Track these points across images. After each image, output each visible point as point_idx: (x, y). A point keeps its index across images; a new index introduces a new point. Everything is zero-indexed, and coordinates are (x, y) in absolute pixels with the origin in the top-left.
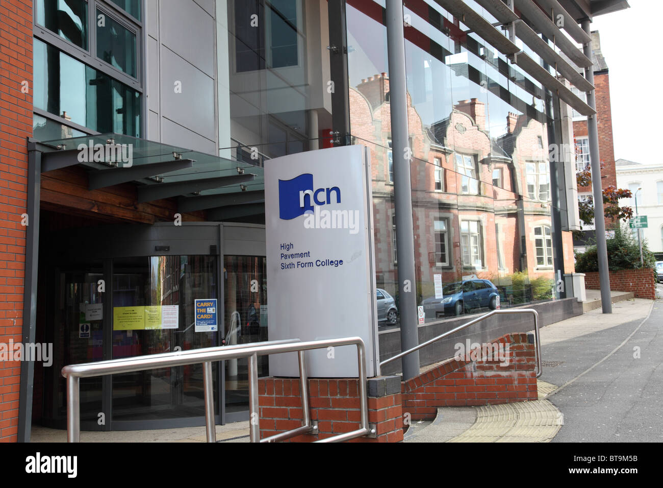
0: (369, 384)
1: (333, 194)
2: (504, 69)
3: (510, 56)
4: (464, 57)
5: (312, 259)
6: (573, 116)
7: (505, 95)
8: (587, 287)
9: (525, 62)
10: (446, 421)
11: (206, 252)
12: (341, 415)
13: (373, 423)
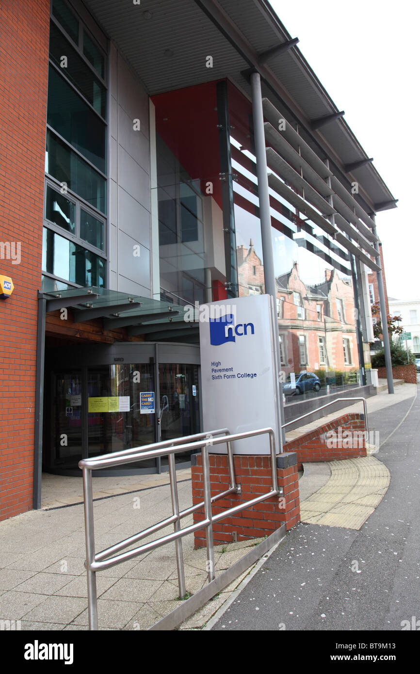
0: (277, 459)
1: (249, 328)
2: (327, 243)
3: (332, 235)
4: (303, 235)
5: (235, 372)
6: (368, 271)
7: (328, 259)
8: (379, 377)
9: (340, 239)
10: (312, 474)
11: (147, 361)
12: (258, 481)
13: (281, 486)
